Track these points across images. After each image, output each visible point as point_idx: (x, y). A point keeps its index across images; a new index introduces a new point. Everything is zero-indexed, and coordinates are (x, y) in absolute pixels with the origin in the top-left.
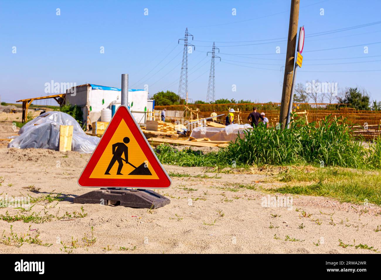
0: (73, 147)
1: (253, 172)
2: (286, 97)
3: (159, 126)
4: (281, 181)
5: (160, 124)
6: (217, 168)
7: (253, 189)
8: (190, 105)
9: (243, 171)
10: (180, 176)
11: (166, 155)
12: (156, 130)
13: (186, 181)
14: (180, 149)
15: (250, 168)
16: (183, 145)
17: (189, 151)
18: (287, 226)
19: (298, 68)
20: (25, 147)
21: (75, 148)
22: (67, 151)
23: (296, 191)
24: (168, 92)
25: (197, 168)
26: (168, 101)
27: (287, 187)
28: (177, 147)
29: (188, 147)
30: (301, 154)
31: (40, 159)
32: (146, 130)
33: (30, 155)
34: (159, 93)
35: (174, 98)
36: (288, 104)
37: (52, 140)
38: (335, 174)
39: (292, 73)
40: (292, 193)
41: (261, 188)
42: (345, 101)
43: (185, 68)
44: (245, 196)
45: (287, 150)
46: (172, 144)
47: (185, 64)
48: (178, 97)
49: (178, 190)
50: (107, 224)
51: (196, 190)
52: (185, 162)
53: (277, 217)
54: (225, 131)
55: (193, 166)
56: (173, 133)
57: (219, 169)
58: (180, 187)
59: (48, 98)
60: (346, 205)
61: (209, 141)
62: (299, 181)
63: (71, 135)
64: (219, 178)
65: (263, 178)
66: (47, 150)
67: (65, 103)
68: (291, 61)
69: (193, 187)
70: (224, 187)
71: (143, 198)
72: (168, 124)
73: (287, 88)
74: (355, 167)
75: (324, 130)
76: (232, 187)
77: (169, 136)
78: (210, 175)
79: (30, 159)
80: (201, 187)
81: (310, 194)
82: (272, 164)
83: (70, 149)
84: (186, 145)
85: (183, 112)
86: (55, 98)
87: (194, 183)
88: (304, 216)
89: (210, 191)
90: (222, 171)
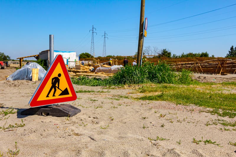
0: (39, 78)
1: (126, 88)
2: (140, 51)
3: (81, 67)
4: (140, 92)
5: (82, 67)
6: (108, 86)
7: (127, 98)
8: (96, 58)
9: (121, 87)
10: (89, 92)
11: (83, 81)
12: (80, 69)
13: (92, 95)
14: (90, 78)
15: (124, 86)
16: (92, 76)
17: (95, 79)
18: (153, 125)
19: (145, 37)
20: (15, 80)
21: (40, 79)
22: (36, 81)
23: (150, 98)
24: (86, 53)
25: (98, 87)
26: (86, 57)
27: (145, 97)
28: (89, 77)
29: (94, 76)
30: (148, 78)
31: (20, 85)
32: (76, 69)
33: (15, 84)
34: (82, 54)
35: (89, 56)
36: (141, 54)
37: (28, 75)
38: (166, 87)
39: (142, 40)
40: (148, 99)
41: (132, 97)
42: (161, 54)
43: (93, 42)
44: (124, 103)
45: (141, 76)
46: (87, 75)
47: (93, 41)
48: (90, 55)
49: (87, 101)
50: (34, 134)
51: (97, 101)
52: (92, 84)
53: (146, 119)
54: (111, 69)
55: (97, 86)
56: (88, 70)
57: (109, 87)
58: (89, 99)
59: (31, 57)
60: (180, 106)
61: (104, 73)
62: (150, 92)
63: (38, 73)
64: (109, 92)
65: (131, 91)
66: (26, 81)
67: (39, 59)
68: (141, 34)
69: (95, 99)
70: (112, 98)
71: (63, 110)
72: (85, 66)
73: (140, 47)
74: (173, 83)
75: (158, 67)
76: (116, 98)
77: (86, 72)
78: (105, 90)
79: (15, 86)
80: (100, 98)
81: (158, 100)
82: (134, 83)
83: (37, 80)
84: (93, 76)
85: (92, 61)
86: (34, 56)
87: (96, 96)
88: (161, 117)
89: (105, 100)
90: (111, 88)
